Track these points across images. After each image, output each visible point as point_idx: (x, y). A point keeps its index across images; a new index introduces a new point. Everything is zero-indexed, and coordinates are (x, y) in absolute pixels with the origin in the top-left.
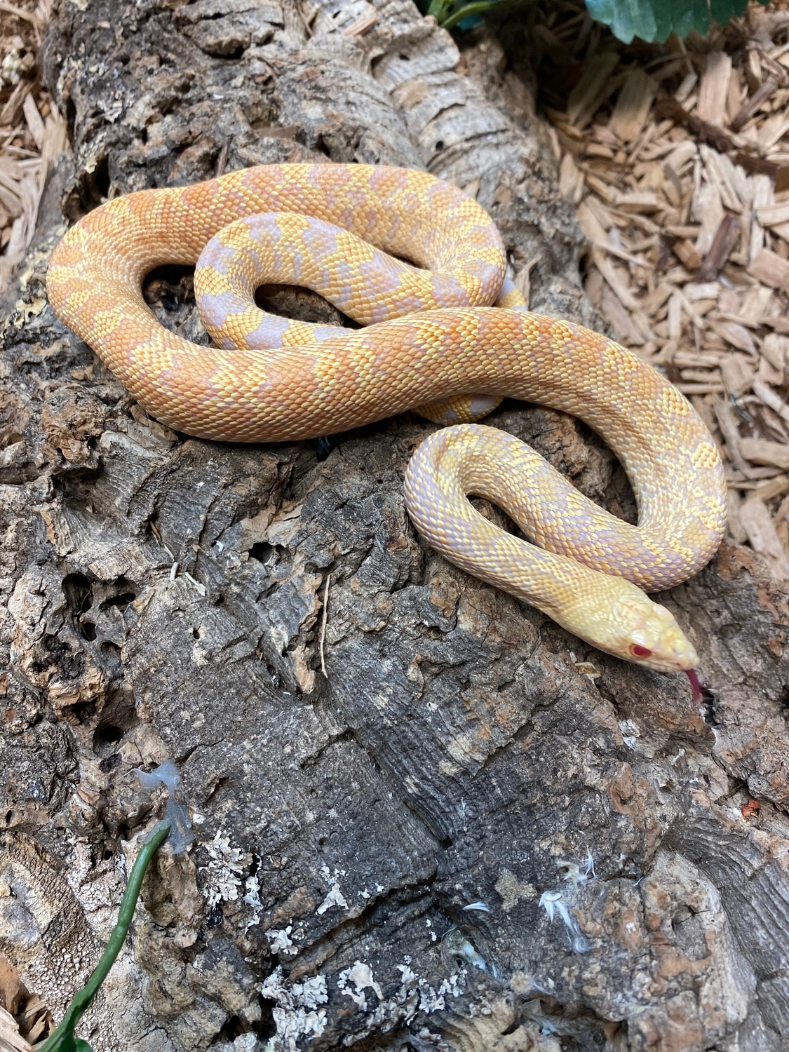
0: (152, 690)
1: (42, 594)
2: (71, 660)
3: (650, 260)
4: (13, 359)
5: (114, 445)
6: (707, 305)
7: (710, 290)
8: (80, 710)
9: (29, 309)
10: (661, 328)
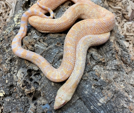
0: (45, 90)
1: (23, 73)
2: (29, 85)
3: (120, 18)
4: (16, 32)
5: (37, 46)
6: (130, 25)
7: (130, 23)
8: (30, 94)
9: (17, 23)
10: (123, 29)
